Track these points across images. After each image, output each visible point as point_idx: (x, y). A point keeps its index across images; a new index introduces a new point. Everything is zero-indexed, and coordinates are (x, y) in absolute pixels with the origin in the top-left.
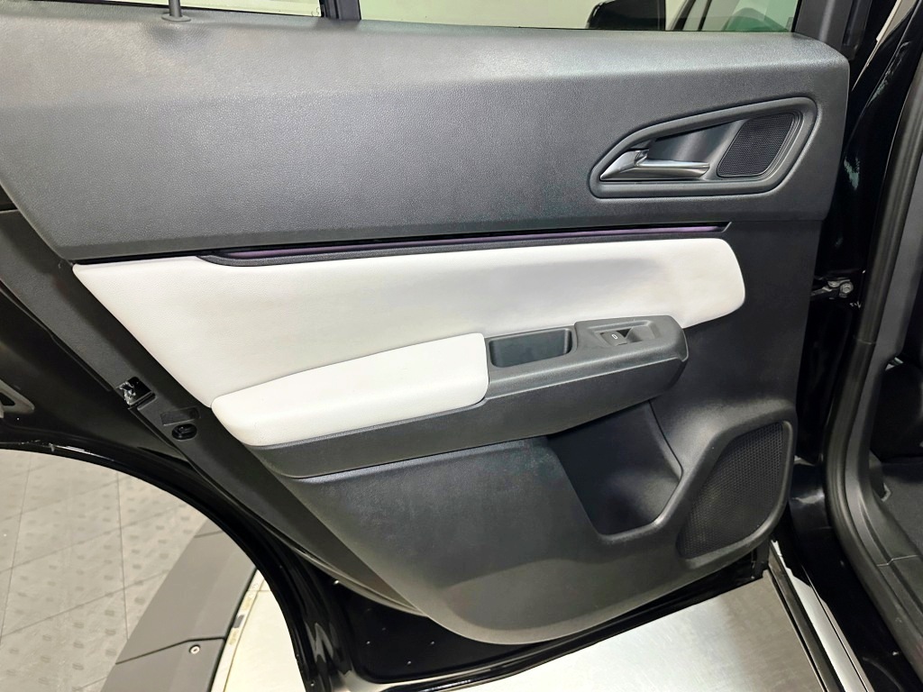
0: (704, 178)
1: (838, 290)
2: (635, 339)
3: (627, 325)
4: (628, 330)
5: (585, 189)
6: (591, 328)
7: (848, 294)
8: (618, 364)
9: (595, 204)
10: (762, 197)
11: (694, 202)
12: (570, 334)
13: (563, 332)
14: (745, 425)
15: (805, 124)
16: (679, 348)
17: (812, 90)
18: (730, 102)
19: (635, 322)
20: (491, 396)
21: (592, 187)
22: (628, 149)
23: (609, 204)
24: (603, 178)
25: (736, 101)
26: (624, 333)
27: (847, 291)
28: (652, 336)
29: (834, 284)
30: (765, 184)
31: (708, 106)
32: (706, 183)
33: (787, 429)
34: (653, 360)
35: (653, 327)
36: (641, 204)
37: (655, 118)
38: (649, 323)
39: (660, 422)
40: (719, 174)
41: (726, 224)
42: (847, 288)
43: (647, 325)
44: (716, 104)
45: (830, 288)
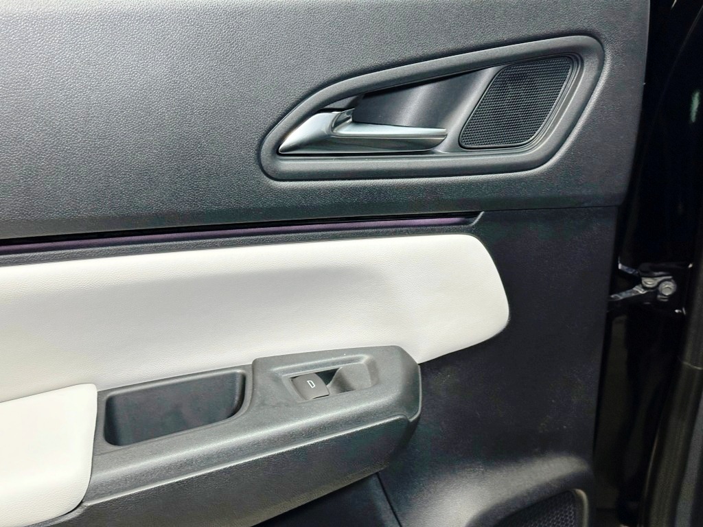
0: (440, 149)
1: (655, 291)
2: (344, 387)
3: (333, 363)
4: (335, 371)
5: (254, 167)
6: (275, 369)
7: (670, 297)
8: (310, 432)
9: (271, 190)
10: (527, 177)
11: (426, 186)
12: (244, 378)
13: (233, 376)
14: (516, 499)
15: (587, 74)
16: (408, 400)
17: (594, 26)
18: (472, 42)
19: (345, 357)
20: (93, 498)
21: (264, 164)
22: (320, 109)
23: (293, 190)
24: (283, 151)
25: (482, 41)
26: (327, 376)
27: (668, 293)
28: (368, 382)
29: (650, 282)
30: (529, 159)
31: (441, 48)
32: (443, 157)
33: (580, 500)
34: (368, 422)
35: (372, 367)
36: (343, 190)
37: (357, 66)
38: (366, 358)
39: (392, 498)
40: (462, 145)
41: (476, 214)
42: (668, 288)
43: (363, 362)
44: (451, 46)
45: (645, 288)
